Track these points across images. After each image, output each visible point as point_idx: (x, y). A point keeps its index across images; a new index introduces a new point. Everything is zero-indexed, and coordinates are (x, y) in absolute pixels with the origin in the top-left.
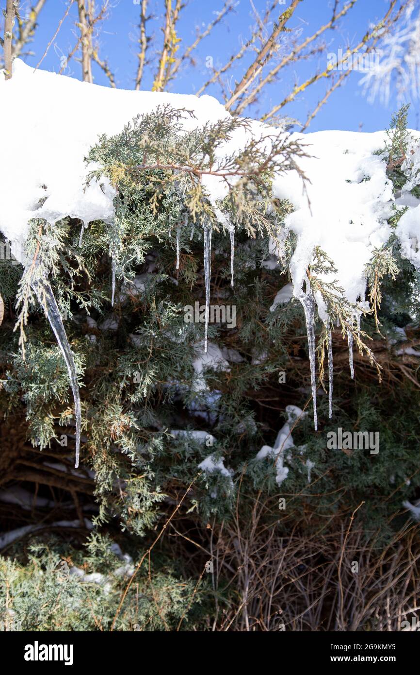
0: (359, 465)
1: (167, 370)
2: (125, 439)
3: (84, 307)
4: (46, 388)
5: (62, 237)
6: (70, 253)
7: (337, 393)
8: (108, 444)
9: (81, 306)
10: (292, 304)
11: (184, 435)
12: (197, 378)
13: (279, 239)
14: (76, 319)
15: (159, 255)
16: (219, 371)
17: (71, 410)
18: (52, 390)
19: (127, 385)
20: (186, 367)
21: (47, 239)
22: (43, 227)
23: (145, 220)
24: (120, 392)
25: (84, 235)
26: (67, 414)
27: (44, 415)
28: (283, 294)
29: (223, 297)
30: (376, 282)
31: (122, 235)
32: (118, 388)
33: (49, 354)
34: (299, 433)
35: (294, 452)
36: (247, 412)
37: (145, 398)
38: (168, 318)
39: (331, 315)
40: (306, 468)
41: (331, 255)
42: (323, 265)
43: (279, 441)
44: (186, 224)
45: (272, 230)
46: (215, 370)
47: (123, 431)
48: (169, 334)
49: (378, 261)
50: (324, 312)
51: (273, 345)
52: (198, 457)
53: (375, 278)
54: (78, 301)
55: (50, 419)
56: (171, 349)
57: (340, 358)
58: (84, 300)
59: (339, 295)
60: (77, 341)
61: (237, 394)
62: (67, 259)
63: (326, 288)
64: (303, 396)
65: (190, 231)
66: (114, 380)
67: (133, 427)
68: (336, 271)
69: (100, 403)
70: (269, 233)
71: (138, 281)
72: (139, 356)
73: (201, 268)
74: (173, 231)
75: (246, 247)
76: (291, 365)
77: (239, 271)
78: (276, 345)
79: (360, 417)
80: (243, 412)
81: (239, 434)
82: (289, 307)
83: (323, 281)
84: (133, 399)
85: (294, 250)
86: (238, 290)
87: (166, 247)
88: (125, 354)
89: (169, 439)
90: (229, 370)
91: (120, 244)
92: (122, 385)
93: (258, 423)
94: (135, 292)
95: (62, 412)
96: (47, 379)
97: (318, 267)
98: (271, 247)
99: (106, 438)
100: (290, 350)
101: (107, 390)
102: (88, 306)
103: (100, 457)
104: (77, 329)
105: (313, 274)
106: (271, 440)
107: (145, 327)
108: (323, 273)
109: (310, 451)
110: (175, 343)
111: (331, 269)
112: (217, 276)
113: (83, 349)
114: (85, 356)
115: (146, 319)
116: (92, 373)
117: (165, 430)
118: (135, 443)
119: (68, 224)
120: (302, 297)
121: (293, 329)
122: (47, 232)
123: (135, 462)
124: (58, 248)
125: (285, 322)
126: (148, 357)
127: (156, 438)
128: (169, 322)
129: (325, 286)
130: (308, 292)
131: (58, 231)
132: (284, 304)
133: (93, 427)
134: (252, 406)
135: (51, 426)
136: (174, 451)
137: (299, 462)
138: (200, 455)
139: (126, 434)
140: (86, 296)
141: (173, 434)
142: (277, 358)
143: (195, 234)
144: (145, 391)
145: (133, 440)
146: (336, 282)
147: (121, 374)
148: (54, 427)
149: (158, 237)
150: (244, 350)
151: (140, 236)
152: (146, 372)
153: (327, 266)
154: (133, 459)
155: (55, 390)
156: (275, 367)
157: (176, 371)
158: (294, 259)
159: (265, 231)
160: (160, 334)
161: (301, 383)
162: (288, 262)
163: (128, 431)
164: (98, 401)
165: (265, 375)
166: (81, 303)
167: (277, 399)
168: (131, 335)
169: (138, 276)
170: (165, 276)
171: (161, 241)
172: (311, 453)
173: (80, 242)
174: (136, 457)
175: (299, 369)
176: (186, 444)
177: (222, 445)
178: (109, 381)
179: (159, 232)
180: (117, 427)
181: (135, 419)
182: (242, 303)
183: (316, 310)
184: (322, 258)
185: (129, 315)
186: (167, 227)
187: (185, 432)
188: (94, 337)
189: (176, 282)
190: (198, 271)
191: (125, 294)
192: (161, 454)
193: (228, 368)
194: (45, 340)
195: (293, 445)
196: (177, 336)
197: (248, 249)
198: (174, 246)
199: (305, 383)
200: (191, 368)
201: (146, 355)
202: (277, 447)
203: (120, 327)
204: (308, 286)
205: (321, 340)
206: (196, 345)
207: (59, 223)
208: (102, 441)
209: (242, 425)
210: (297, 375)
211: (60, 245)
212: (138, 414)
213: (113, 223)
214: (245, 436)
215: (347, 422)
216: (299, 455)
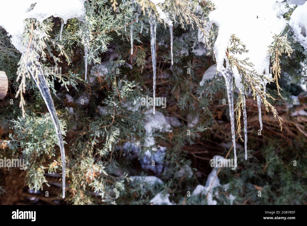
0: (267, 197)
1: (126, 131)
2: (97, 183)
3: (64, 86)
4: (38, 146)
5: (48, 31)
6: (54, 43)
7: (250, 146)
8: (84, 187)
9: (62, 85)
10: (216, 79)
11: (139, 179)
12: (148, 137)
13: (205, 29)
14: (59, 96)
15: (118, 47)
16: (163, 132)
17: (57, 162)
18: (42, 147)
19: (97, 143)
20: (139, 128)
21: (37, 32)
22: (34, 24)
23: (107, 19)
24: (92, 148)
25: (63, 32)
26: (54, 165)
27: (37, 167)
28: (209, 73)
29: (165, 78)
30: (276, 59)
31: (91, 28)
32: (90, 145)
33: (39, 121)
34: (223, 176)
35: (220, 190)
36: (185, 161)
37: (110, 152)
38: (126, 93)
39: (245, 85)
40: (229, 200)
41: (243, 41)
42: (238, 47)
43: (209, 182)
44: (137, 21)
45: (199, 23)
46: (161, 131)
47: (95, 177)
48: (126, 105)
49: (278, 44)
50: (239, 83)
51: (203, 111)
52: (150, 195)
53: (275, 56)
54: (60, 81)
55: (41, 169)
56: (128, 115)
57: (252, 120)
58: (64, 80)
59: (250, 69)
60: (60, 112)
61: (177, 148)
62: (52, 47)
63: (240, 64)
64: (225, 149)
65: (140, 27)
66: (87, 139)
67: (102, 173)
68: (247, 51)
69: (78, 157)
70: (198, 26)
71: (103, 66)
72: (105, 122)
73: (148, 56)
74: (128, 27)
75: (181, 40)
76: (216, 127)
77: (176, 57)
78: (205, 111)
79: (268, 162)
80: (182, 161)
81: (180, 178)
82: (214, 82)
83: (238, 59)
84: (102, 153)
85: (216, 37)
86: (176, 71)
87: (123, 39)
88: (94, 121)
89: (128, 181)
90: (171, 131)
91: (90, 35)
92: (93, 143)
93: (193, 169)
94: (101, 74)
95: (50, 164)
96: (39, 139)
97: (234, 49)
98: (200, 36)
99: (83, 182)
100: (215, 116)
101: (82, 147)
102: (67, 85)
103: (79, 196)
104: (59, 103)
105: (230, 54)
106: (203, 181)
107: (109, 99)
108: (238, 53)
109: (232, 188)
110: (131, 111)
111: (244, 50)
112: (160, 62)
113: (64, 117)
114: (66, 122)
115: (109, 94)
116: (71, 135)
117: (125, 175)
118: (104, 186)
119: (52, 22)
120: (223, 71)
121: (217, 99)
122: (37, 28)
123: (104, 198)
124: (45, 39)
125: (211, 93)
126: (111, 122)
127: (119, 181)
128: (127, 96)
129: (239, 62)
130: (227, 68)
131: (45, 27)
132: (210, 80)
133: (73, 174)
134: (189, 157)
135: (42, 174)
136: (133, 191)
137: (224, 197)
138: (152, 193)
139: (97, 179)
140: (65, 78)
141: (132, 179)
142: (205, 122)
143: (144, 29)
144: (110, 147)
145: (103, 183)
146: (247, 59)
147: (92, 135)
148: (44, 175)
149: (117, 32)
150: (182, 116)
151: (104, 32)
152: (110, 133)
153: (241, 48)
154: (103, 197)
155: (45, 147)
156: (205, 127)
157: (133, 132)
158: (216, 44)
159: (195, 24)
160: (120, 105)
161: (224, 140)
162: (212, 46)
163: (99, 177)
164: (76, 156)
165: (197, 134)
166: (62, 83)
167: (206, 152)
168: (99, 107)
169: (103, 63)
170: (122, 62)
171: (119, 34)
172: (232, 189)
173: (60, 37)
174: (105, 195)
175: (222, 129)
176: (141, 186)
177: (168, 185)
178: (83, 141)
179: (117, 28)
180: (90, 174)
181: (104, 168)
182: (179, 81)
183: (234, 82)
184: (237, 43)
185: (97, 92)
186: (123, 24)
187: (140, 177)
188: (71, 109)
189: (131, 66)
190: (147, 59)
191: (94, 76)
192: (124, 194)
193: (171, 129)
194: (37, 111)
195: (219, 185)
196: (133, 106)
197: (183, 41)
198: (129, 39)
199: (226, 139)
200: (143, 129)
201: (110, 120)
202: (208, 186)
203: (90, 101)
204: (227, 64)
205: (238, 103)
206: (146, 113)
207: (45, 21)
208: (80, 184)
209: (182, 171)
210: (220, 134)
211: (47, 37)
212: (106, 164)
213: (84, 20)
214: (184, 179)
215: (258, 167)
216: (224, 191)
